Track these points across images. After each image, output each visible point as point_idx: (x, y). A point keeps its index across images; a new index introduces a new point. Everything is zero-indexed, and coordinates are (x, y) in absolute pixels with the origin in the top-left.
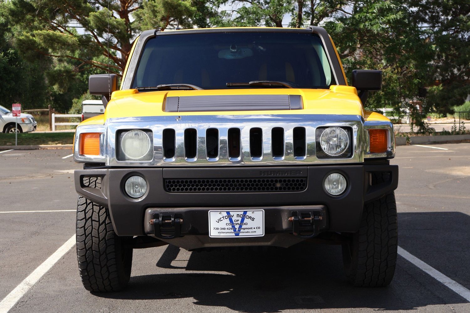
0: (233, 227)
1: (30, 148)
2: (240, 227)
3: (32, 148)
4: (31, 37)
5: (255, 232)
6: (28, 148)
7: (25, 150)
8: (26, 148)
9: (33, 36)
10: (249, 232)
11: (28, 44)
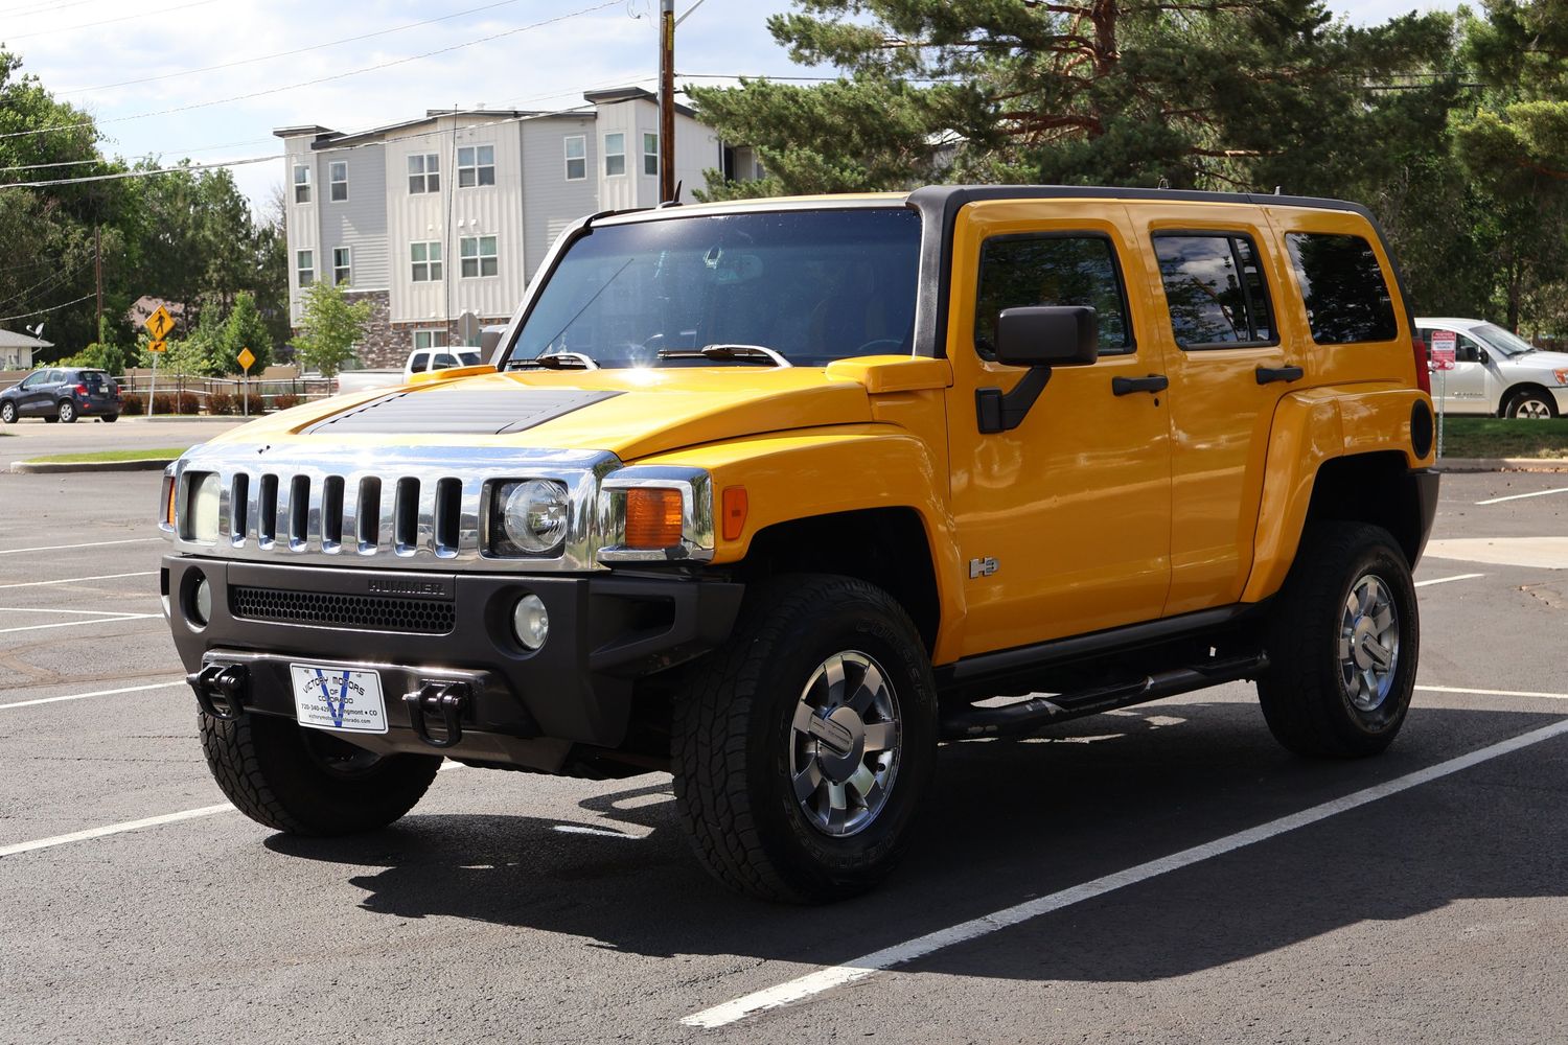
0: (330, 704)
1: (1476, 467)
2: (342, 706)
3: (1483, 467)
4: (1501, 125)
5: (369, 721)
6: (1470, 467)
7: (1461, 471)
8: (1464, 467)
9: (1504, 117)
10: (358, 721)
11: (1491, 145)
